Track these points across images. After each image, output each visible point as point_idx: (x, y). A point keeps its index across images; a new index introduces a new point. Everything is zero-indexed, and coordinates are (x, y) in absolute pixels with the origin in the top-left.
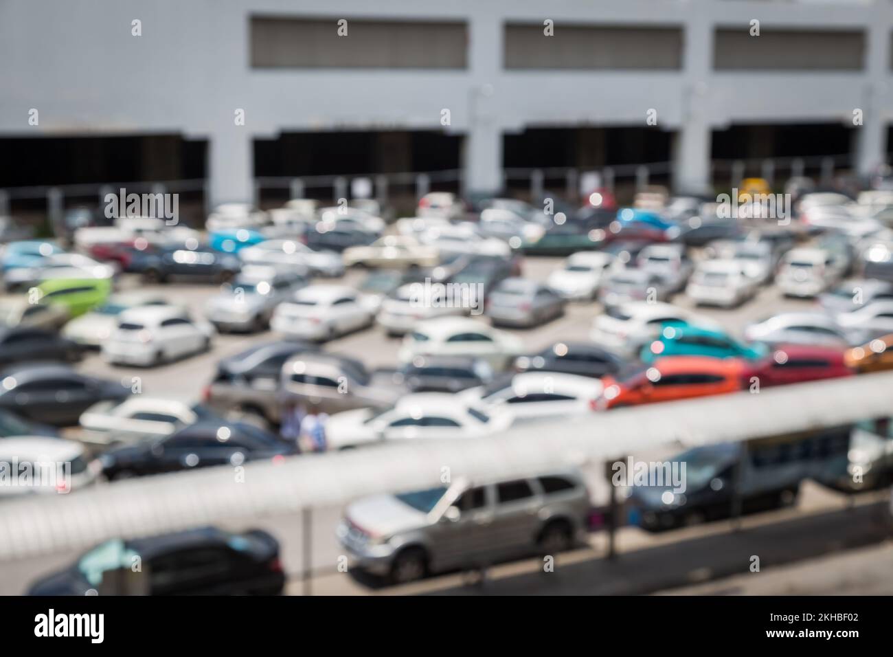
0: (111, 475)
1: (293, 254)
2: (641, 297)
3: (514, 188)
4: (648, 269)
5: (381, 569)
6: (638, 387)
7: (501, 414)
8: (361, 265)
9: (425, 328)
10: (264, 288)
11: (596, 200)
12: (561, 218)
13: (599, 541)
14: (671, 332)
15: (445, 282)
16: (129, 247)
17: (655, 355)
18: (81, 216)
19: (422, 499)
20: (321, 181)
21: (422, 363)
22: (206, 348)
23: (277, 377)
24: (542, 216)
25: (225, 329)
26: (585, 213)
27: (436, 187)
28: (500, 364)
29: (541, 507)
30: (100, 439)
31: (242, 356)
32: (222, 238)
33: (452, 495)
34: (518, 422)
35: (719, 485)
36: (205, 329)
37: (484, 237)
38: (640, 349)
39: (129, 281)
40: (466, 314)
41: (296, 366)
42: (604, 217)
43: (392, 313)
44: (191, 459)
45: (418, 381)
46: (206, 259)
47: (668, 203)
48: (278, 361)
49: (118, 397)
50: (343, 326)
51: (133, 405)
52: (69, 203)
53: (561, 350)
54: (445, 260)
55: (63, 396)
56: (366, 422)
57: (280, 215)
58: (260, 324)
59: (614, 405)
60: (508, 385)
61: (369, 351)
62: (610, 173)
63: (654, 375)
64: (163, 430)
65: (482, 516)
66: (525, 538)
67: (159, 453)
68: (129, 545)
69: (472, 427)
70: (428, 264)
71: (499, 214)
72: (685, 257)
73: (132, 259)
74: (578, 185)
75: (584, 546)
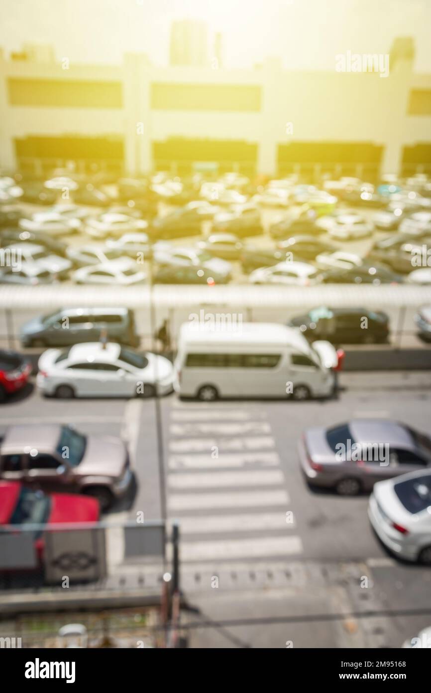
0: (326, 281)
1: (414, 198)
10: (398, 213)
16: (345, 190)
18: (326, 176)
22: (369, 235)
23: (399, 251)
25: (380, 228)
30: (322, 268)
31: (384, 240)
36: (369, 227)
39: (343, 205)
41: (406, 247)
44: (358, 279)
46: (376, 198)
48: (400, 244)
49: (331, 250)
51: (339, 255)
52: (323, 171)
55: (312, 249)
57: (410, 181)
58: (394, 227)
64: (348, 267)
67: (345, 275)
68: (330, 309)
73: (345, 196)
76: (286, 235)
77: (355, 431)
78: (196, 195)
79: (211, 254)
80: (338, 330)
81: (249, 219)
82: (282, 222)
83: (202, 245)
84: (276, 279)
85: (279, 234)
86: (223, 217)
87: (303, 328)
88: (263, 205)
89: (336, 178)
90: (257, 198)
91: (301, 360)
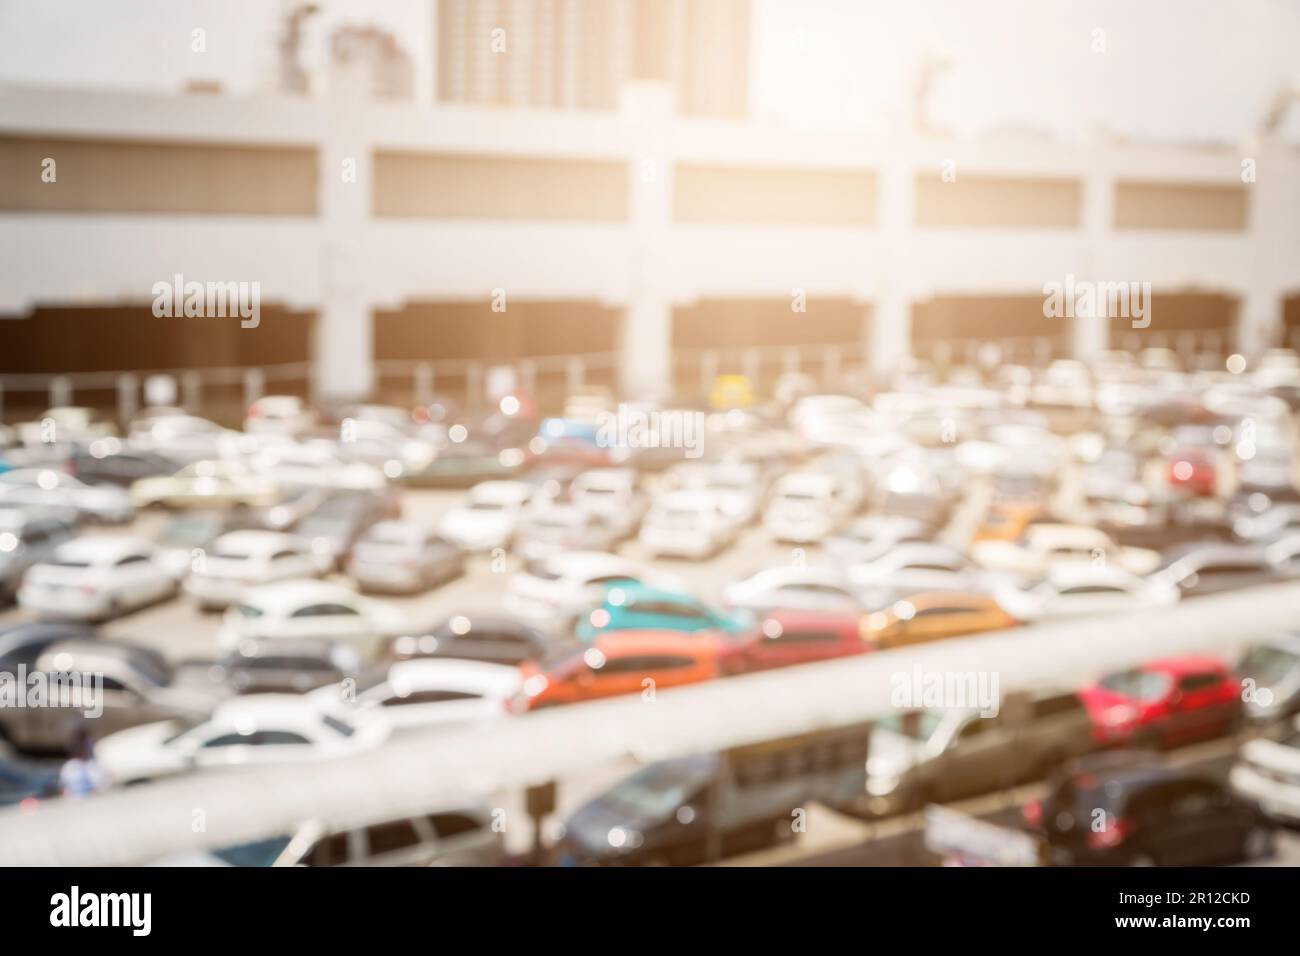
1: (54, 491)
2: (572, 546)
3: (389, 390)
4: (585, 506)
6: (571, 677)
7: (373, 723)
8: (159, 506)
9: (257, 597)
10: (6, 543)
11: (510, 406)
12: (459, 433)
14: (618, 596)
15: (289, 529)
17: (597, 630)
20: (97, 380)
21: (253, 651)
24: (432, 431)
26: (493, 425)
27: (273, 388)
28: (371, 647)
29: (434, 855)
33: (300, 846)
34: (398, 734)
35: (688, 816)
37: (346, 460)
38: (575, 621)
40: (320, 576)
41: (58, 660)
42: (521, 432)
43: (205, 574)
45: (247, 678)
47: (612, 411)
48: (30, 651)
50: (131, 598)
53: (461, 626)
54: (288, 497)
56: (167, 742)
57: (33, 432)
59: (539, 704)
60: (383, 679)
61: (172, 633)
62: (529, 367)
63: (595, 658)
69: (329, 744)
70: (261, 502)
71: (366, 428)
72: (637, 488)
74: (483, 384)
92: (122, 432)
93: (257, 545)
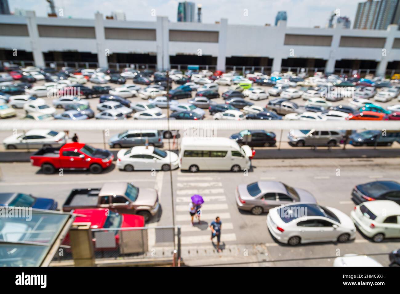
0: (247, 118)
1: (287, 82)
2: (361, 97)
3: (336, 72)
4: (365, 92)
5: (295, 143)
6: (357, 116)
7: (325, 117)
8: (300, 85)
9: (311, 99)
10: (280, 88)
11: (355, 76)
12: (346, 79)
13: (342, 146)
14: (368, 106)
15: (317, 90)
16: (256, 78)
17: (363, 110)
18: (248, 72)
19: (305, 132)
20: (295, 68)
21: (310, 106)
22: (267, 98)
23: (280, 105)
24: (342, 79)
25: (271, 95)
26: (352, 78)
27: (319, 71)
28: (326, 108)
29: (330, 137)
30: (246, 112)
31: (274, 100)
32: (274, 78)
33: (312, 132)
34: (328, 120)
35: (372, 139)
36: (268, 95)
37: (328, 82)
38: (359, 109)
39: (255, 84)
40: (321, 97)
41: (284, 103)
42: (357, 80)
43: (305, 95)
44: (262, 118)
45: (308, 109)
46: (270, 81)
47: (373, 78)
48: (281, 102)
49: (250, 105)
50: (294, 97)
51: (253, 107)
52: (246, 69)
53: (341, 107)
54: (318, 86)
55: (241, 104)
56: (296, 116)
57: (285, 74)
58: (278, 95)
59: (351, 119)
60: (328, 112)
61: (299, 102)
62: (360, 70)
63: (362, 114)
64: (258, 112)
65: (317, 137)
66: (326, 143)
67: (256, 116)
68: (249, 131)
69: (318, 119)
70: (314, 86)
71: (332, 77)
72: (375, 90)
73: (256, 80)
74: (352, 72)
75: (338, 146)
76: (230, 97)
77: (260, 186)
78: (189, 80)
79: (196, 106)
80: (253, 140)
81: (213, 90)
82: (228, 92)
83: (192, 102)
84: (225, 117)
85: (226, 97)
86: (201, 89)
87: (237, 139)
88: (219, 84)
89: (252, 73)
90: (216, 81)
91: (236, 154)
92: (297, 75)
93: (313, 92)
